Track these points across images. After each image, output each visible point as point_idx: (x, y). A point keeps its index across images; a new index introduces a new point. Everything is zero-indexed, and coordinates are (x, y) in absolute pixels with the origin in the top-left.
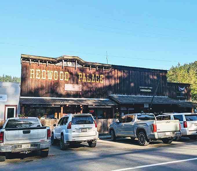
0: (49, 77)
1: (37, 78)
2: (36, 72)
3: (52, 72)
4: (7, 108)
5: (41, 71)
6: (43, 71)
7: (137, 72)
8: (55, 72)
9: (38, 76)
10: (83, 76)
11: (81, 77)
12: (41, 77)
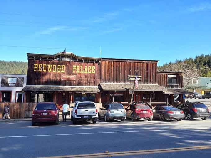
0: (49, 70)
1: (39, 70)
2: (38, 66)
3: (51, 65)
4: (17, 93)
5: (43, 65)
6: (44, 65)
7: (127, 63)
8: (54, 65)
9: (40, 69)
10: (77, 68)
11: (76, 69)
12: (43, 70)
